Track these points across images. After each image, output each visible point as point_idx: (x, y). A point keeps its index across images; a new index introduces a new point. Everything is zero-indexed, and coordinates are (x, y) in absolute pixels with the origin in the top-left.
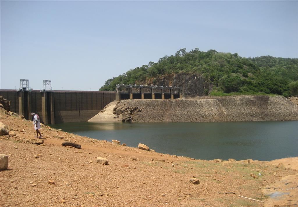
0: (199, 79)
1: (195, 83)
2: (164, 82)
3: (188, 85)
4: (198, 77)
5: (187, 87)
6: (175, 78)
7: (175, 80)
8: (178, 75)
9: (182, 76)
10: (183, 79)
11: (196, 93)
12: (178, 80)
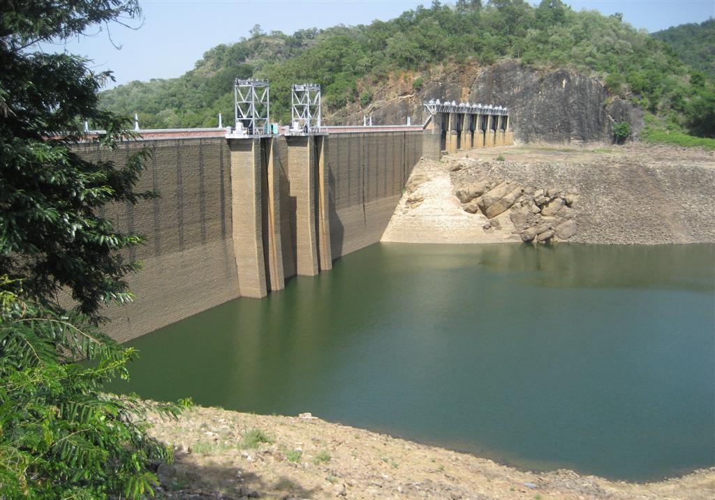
0: (581, 89)
1: (564, 101)
2: (443, 87)
3: (532, 104)
4: (577, 83)
5: (530, 109)
6: (484, 80)
7: (481, 86)
8: (494, 72)
9: (509, 74)
10: (514, 84)
11: (569, 131)
12: (495, 87)
